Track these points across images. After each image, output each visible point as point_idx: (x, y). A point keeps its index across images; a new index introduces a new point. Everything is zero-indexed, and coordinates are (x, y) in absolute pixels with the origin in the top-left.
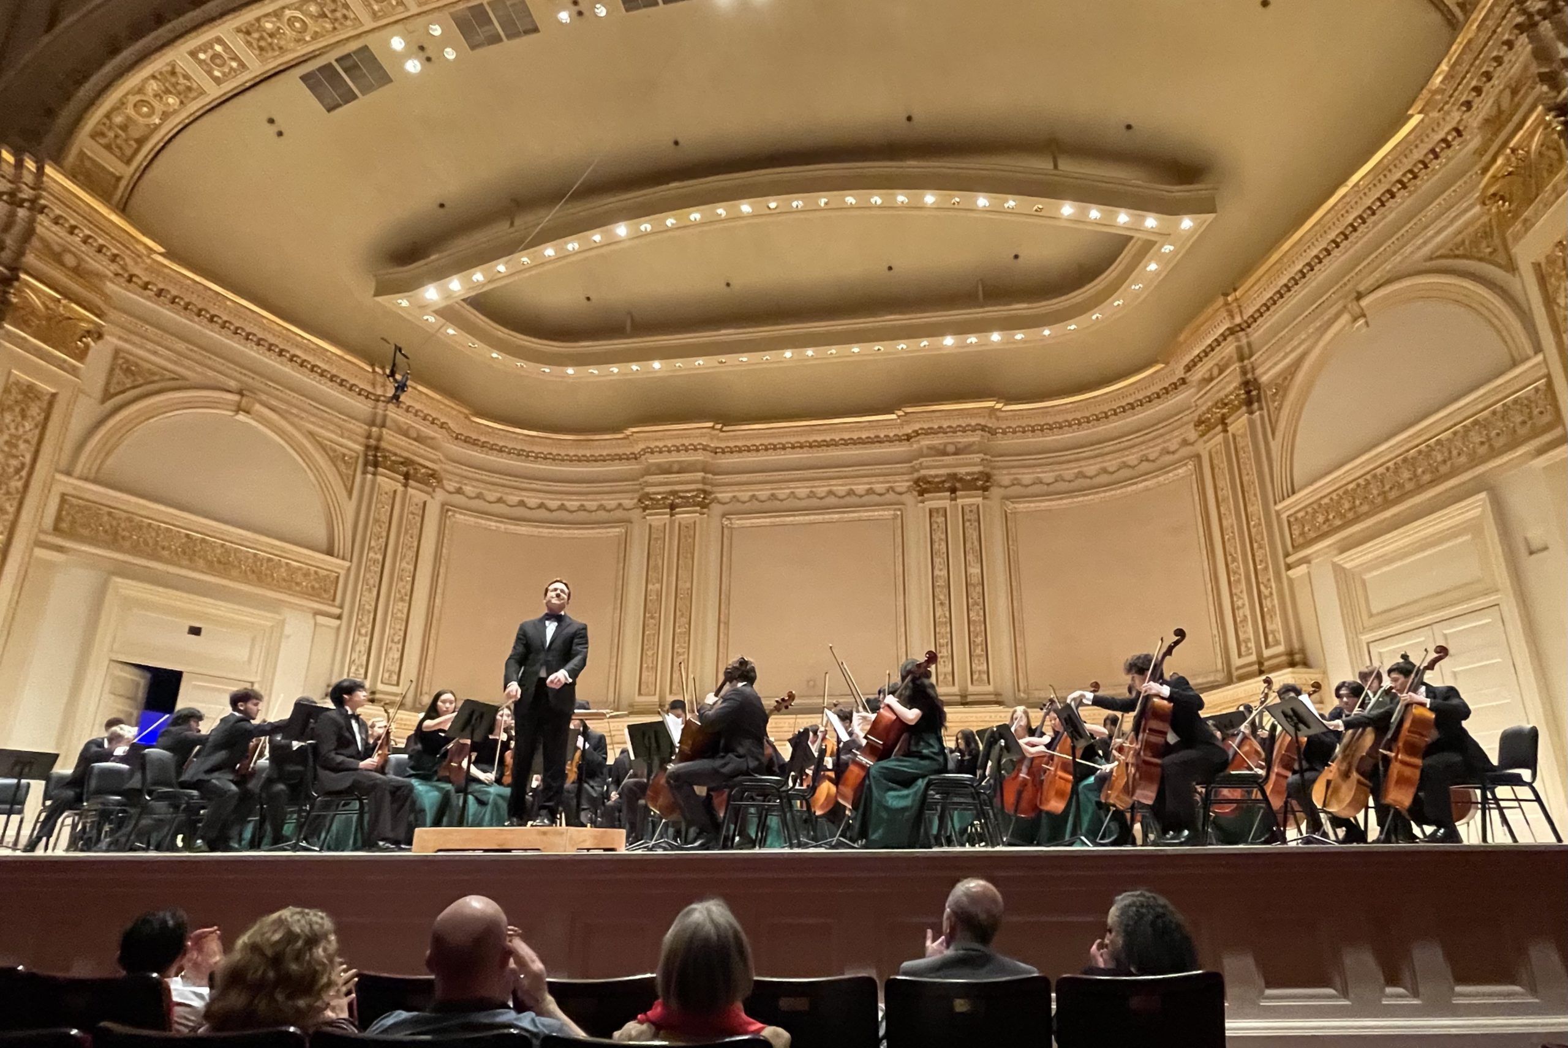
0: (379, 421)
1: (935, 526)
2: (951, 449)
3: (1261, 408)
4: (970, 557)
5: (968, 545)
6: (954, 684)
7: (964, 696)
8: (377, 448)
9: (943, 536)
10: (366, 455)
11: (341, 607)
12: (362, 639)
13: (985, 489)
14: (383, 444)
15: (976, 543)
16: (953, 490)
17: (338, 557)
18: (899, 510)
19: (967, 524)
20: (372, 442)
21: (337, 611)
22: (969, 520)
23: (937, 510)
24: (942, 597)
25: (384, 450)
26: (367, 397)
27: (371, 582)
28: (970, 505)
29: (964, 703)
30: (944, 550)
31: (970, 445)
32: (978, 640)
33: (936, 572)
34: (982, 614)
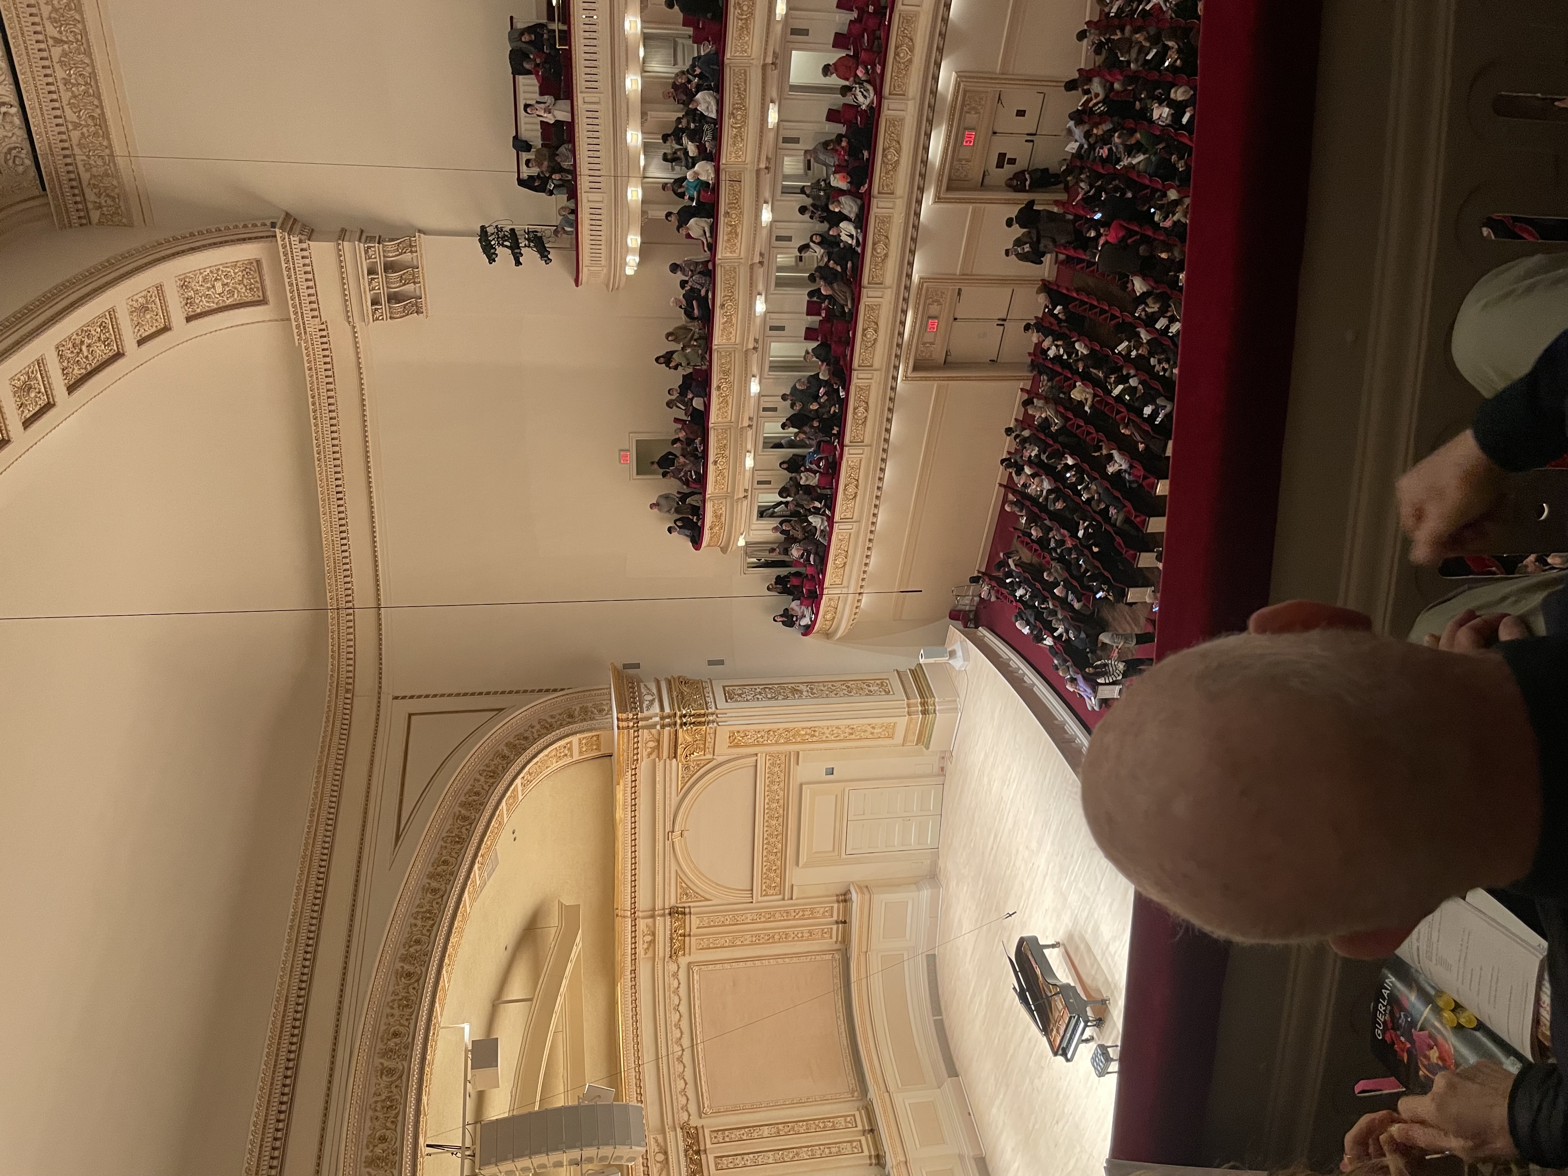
1: (731, 1165)
2: (660, 1157)
3: (689, 907)
4: (755, 1135)
5: (745, 1138)
6: (860, 1140)
7: (865, 1131)
9: (739, 1157)
15: (743, 1131)
16: (698, 1152)
19: (727, 1139)
22: (725, 1138)
23: (716, 1164)
24: (791, 1155)
28: (711, 1138)
29: (872, 1131)
30: (751, 1156)
31: (656, 1141)
32: (821, 1125)
33: (770, 1161)
34: (801, 1124)
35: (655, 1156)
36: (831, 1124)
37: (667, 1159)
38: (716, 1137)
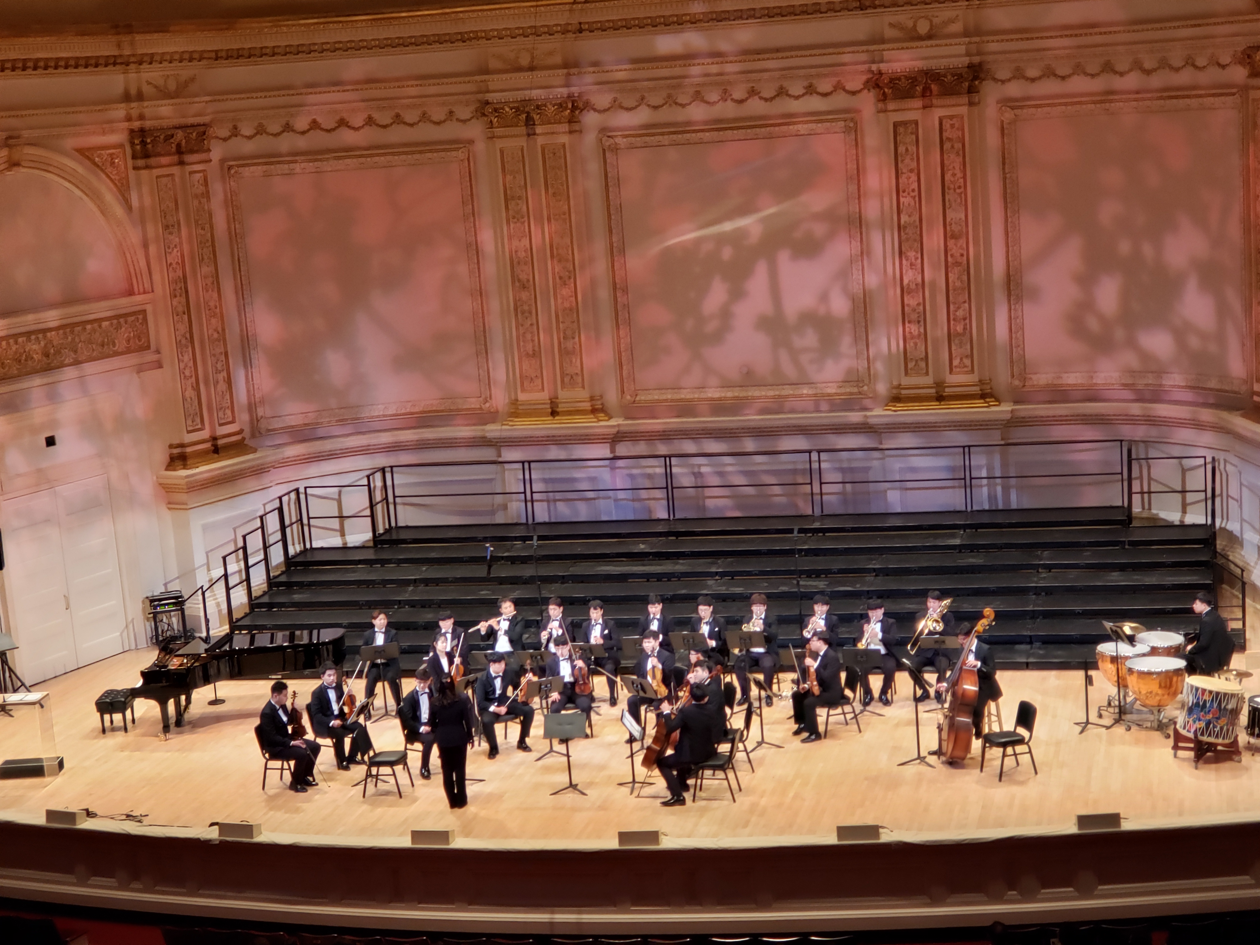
0: (133, 91)
1: (902, 149)
2: (923, 28)
4: (950, 196)
5: (948, 177)
6: (927, 373)
7: (939, 385)
8: (142, 130)
10: (132, 144)
11: (158, 352)
12: (189, 382)
13: (971, 90)
14: (148, 124)
15: (959, 175)
16: (927, 95)
17: (139, 294)
18: (852, 120)
19: (947, 146)
20: (136, 125)
21: (155, 357)
22: (949, 139)
23: (904, 123)
25: (152, 131)
26: (115, 64)
27: (180, 309)
28: (951, 117)
29: (940, 398)
30: (915, 186)
31: (952, 21)
32: (960, 313)
33: (904, 218)
34: (965, 278)
35: (926, 17)
36: (960, 328)
37: (920, 38)
38: (952, 126)
